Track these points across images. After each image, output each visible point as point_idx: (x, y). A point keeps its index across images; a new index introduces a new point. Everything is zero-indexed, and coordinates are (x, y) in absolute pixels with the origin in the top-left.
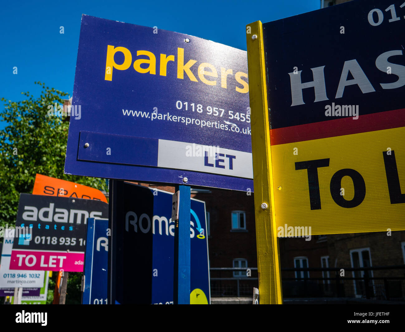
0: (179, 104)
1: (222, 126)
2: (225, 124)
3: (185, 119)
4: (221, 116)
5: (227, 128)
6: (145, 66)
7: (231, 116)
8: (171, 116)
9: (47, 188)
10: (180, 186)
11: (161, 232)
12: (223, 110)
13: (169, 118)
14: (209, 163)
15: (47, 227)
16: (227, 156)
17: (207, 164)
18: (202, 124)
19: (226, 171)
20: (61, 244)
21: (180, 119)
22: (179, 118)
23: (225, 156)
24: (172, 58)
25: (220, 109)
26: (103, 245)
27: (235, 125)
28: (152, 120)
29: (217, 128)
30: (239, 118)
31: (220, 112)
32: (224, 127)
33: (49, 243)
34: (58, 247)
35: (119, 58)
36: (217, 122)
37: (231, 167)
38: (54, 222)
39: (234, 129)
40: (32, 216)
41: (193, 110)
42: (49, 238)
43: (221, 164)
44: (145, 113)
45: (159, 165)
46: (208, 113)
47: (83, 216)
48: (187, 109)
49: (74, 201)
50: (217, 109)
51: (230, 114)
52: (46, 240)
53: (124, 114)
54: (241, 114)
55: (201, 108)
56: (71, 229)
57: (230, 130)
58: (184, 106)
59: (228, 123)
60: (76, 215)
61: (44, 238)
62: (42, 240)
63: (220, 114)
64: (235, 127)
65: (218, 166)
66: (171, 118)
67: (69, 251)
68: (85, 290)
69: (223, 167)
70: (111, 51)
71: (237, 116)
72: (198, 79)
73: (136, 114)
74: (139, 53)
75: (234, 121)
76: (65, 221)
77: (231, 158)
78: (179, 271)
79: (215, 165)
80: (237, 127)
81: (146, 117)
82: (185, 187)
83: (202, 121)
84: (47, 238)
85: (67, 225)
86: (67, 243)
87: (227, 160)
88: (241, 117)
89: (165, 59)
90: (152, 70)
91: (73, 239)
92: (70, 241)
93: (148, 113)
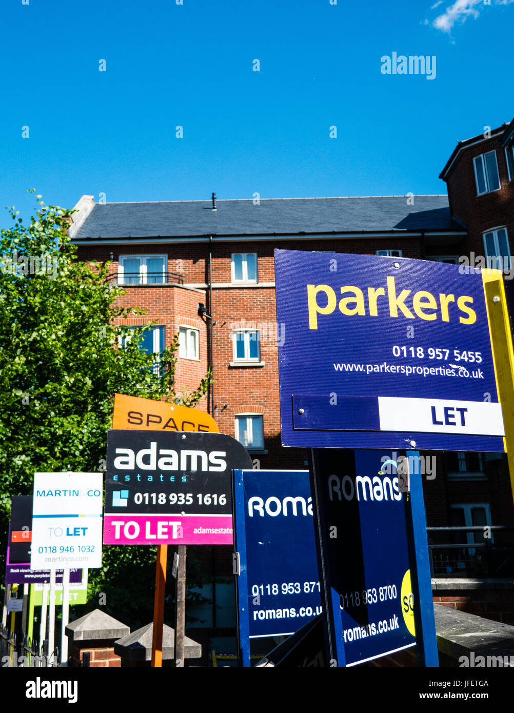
0: (396, 350)
1: (447, 372)
2: (451, 368)
3: (405, 369)
4: (446, 358)
5: (454, 374)
6: (352, 306)
7: (457, 357)
8: (389, 366)
9: (132, 415)
10: (407, 451)
11: (365, 498)
12: (448, 351)
13: (386, 369)
14: (437, 420)
15: (150, 479)
16: (458, 409)
17: (435, 422)
18: (425, 373)
19: (458, 429)
20: (171, 503)
21: (400, 369)
22: (398, 367)
23: (455, 409)
24: (381, 291)
25: (444, 350)
26: (256, 507)
27: (463, 368)
28: (368, 373)
29: (442, 375)
30: (467, 359)
31: (444, 353)
32: (450, 372)
33: (154, 502)
34: (168, 508)
35: (322, 300)
36: (442, 368)
37: (463, 424)
38: (158, 471)
39: (462, 373)
40: (127, 463)
41: (413, 356)
42: (154, 495)
43: (451, 420)
44: (359, 365)
45: (382, 428)
46: (430, 357)
47: (199, 459)
48: (405, 356)
49: (184, 437)
50: (440, 350)
51: (456, 355)
52: (151, 499)
53: (337, 369)
54: (470, 353)
55: (421, 352)
56: (184, 479)
57: (457, 375)
58: (402, 352)
59: (454, 366)
60: (189, 458)
61: (146, 495)
62: (144, 498)
63: (444, 356)
64: (463, 370)
65: (448, 423)
66: (389, 368)
67: (183, 514)
68: (241, 573)
69: (454, 424)
70: (312, 291)
71: (464, 357)
72: (415, 314)
73: (349, 368)
74: (344, 290)
75: (462, 363)
76: (174, 468)
77: (462, 411)
78: (416, 552)
79: (444, 423)
80: (466, 371)
81: (361, 370)
82: (414, 452)
83: (424, 369)
84: (152, 495)
85: (178, 474)
86: (181, 501)
87: (458, 414)
88: (470, 356)
89: (374, 294)
90: (360, 310)
91: (188, 495)
92: (185, 498)
93: (363, 365)
